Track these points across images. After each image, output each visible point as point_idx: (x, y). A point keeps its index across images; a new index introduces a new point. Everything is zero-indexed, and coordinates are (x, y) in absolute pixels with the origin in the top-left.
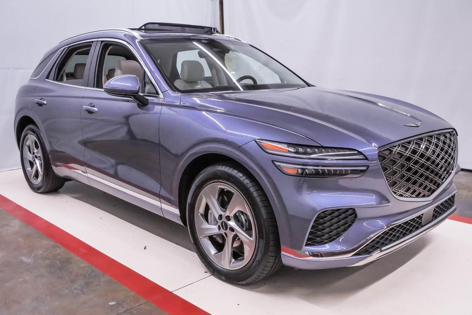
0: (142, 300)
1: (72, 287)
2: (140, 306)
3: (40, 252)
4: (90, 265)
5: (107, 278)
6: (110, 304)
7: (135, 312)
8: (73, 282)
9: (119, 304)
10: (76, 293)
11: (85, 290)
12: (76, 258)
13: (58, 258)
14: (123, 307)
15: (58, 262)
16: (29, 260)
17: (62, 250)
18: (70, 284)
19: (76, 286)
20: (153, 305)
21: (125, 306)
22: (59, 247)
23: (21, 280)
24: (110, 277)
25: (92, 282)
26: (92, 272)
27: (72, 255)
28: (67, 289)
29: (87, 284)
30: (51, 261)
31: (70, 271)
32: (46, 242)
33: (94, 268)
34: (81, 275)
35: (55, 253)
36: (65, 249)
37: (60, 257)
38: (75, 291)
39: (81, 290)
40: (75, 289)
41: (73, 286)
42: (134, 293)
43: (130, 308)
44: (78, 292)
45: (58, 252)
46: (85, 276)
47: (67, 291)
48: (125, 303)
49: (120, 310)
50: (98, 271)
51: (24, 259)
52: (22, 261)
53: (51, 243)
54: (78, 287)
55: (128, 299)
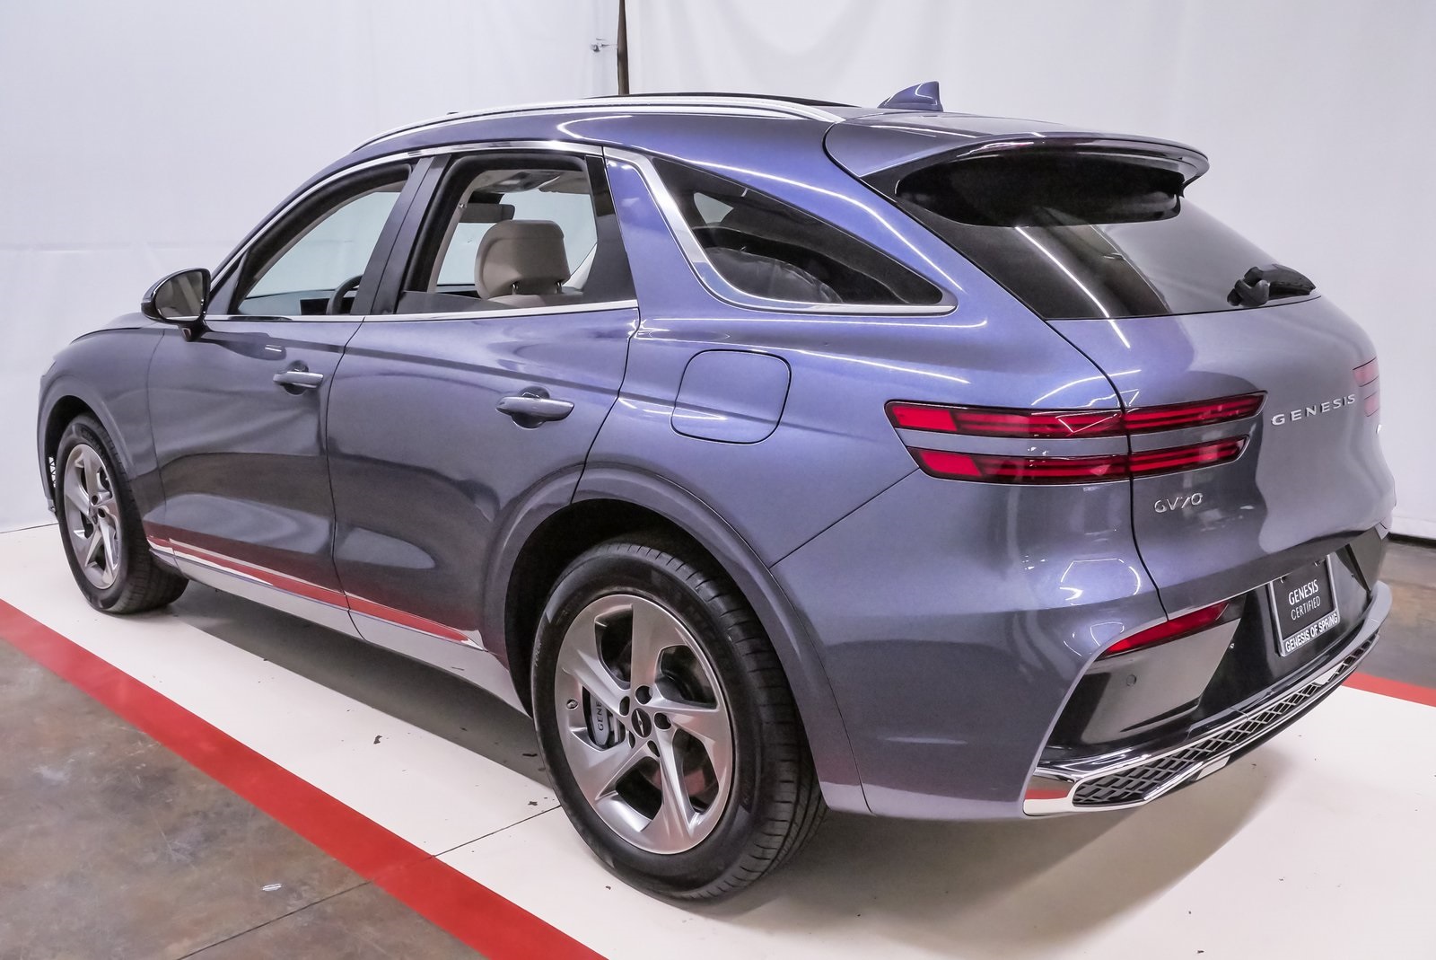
0: (354, 879)
1: (169, 846)
2: (345, 895)
3: (91, 754)
4: (222, 786)
5: (265, 820)
6: (266, 888)
7: (329, 909)
8: (173, 831)
9: (289, 890)
10: (179, 861)
11: (202, 855)
12: (185, 768)
13: (138, 768)
14: (300, 897)
15: (137, 781)
16: (60, 776)
17: (150, 746)
18: (165, 837)
19: (177, 843)
20: (382, 891)
21: (304, 895)
22: (142, 739)
23: (31, 827)
24: (273, 819)
25: (224, 832)
26: (228, 805)
27: (178, 760)
28: (155, 850)
29: (209, 838)
30: (118, 778)
31: (169, 803)
32: (112, 726)
33: (233, 796)
34: (196, 813)
35: (132, 755)
36: (160, 744)
37: (144, 765)
38: (175, 857)
39: (191, 854)
40: (177, 850)
41: (170, 844)
42: (335, 859)
43: (317, 900)
44: (183, 857)
45: (139, 752)
46: (205, 816)
47: (152, 857)
48: (306, 887)
49: (290, 906)
50: (241, 803)
51: (45, 772)
52: (38, 779)
53: (124, 728)
54: (184, 846)
55: (316, 876)
